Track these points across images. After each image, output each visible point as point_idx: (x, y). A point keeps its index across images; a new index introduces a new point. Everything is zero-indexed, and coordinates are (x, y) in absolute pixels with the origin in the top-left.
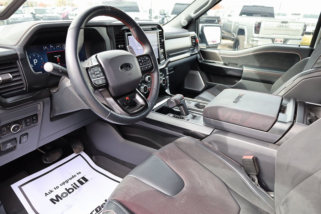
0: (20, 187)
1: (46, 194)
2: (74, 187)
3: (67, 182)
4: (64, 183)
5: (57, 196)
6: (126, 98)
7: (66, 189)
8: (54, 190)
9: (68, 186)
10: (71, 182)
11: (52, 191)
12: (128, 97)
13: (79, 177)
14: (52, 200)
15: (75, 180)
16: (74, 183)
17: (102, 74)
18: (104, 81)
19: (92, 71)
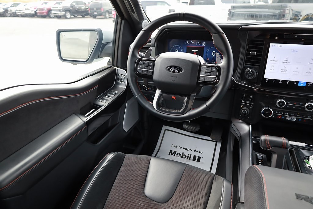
0: (166, 130)
1: (172, 145)
2: (188, 156)
3: (189, 150)
4: (186, 149)
5: (175, 152)
6: (173, 97)
7: (183, 153)
8: (178, 147)
9: (186, 153)
10: (190, 153)
11: (176, 147)
12: (175, 97)
13: (198, 154)
14: (171, 151)
15: (193, 154)
16: (191, 155)
17: (151, 68)
18: (150, 73)
19: (141, 63)
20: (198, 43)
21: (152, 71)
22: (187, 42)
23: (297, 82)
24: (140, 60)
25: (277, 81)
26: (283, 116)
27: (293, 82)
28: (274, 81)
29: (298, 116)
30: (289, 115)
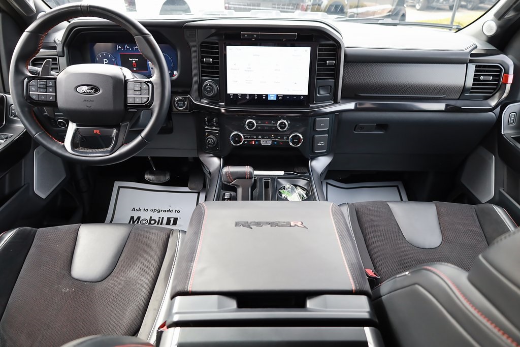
0: (120, 187)
1: (134, 209)
2: (159, 220)
3: (159, 211)
4: (155, 211)
5: (139, 218)
6: (95, 131)
7: (151, 217)
8: (142, 210)
9: (156, 216)
10: (162, 214)
11: (140, 210)
12: (99, 131)
13: (173, 215)
14: (132, 218)
15: (166, 216)
16: (163, 218)
17: (51, 90)
18: (51, 98)
19: (33, 83)
20: (136, 48)
21: (54, 94)
22: (120, 47)
23: (267, 96)
24: (30, 79)
25: (244, 96)
26: (257, 141)
27: (261, 95)
28: (240, 96)
29: (273, 139)
30: (263, 138)
